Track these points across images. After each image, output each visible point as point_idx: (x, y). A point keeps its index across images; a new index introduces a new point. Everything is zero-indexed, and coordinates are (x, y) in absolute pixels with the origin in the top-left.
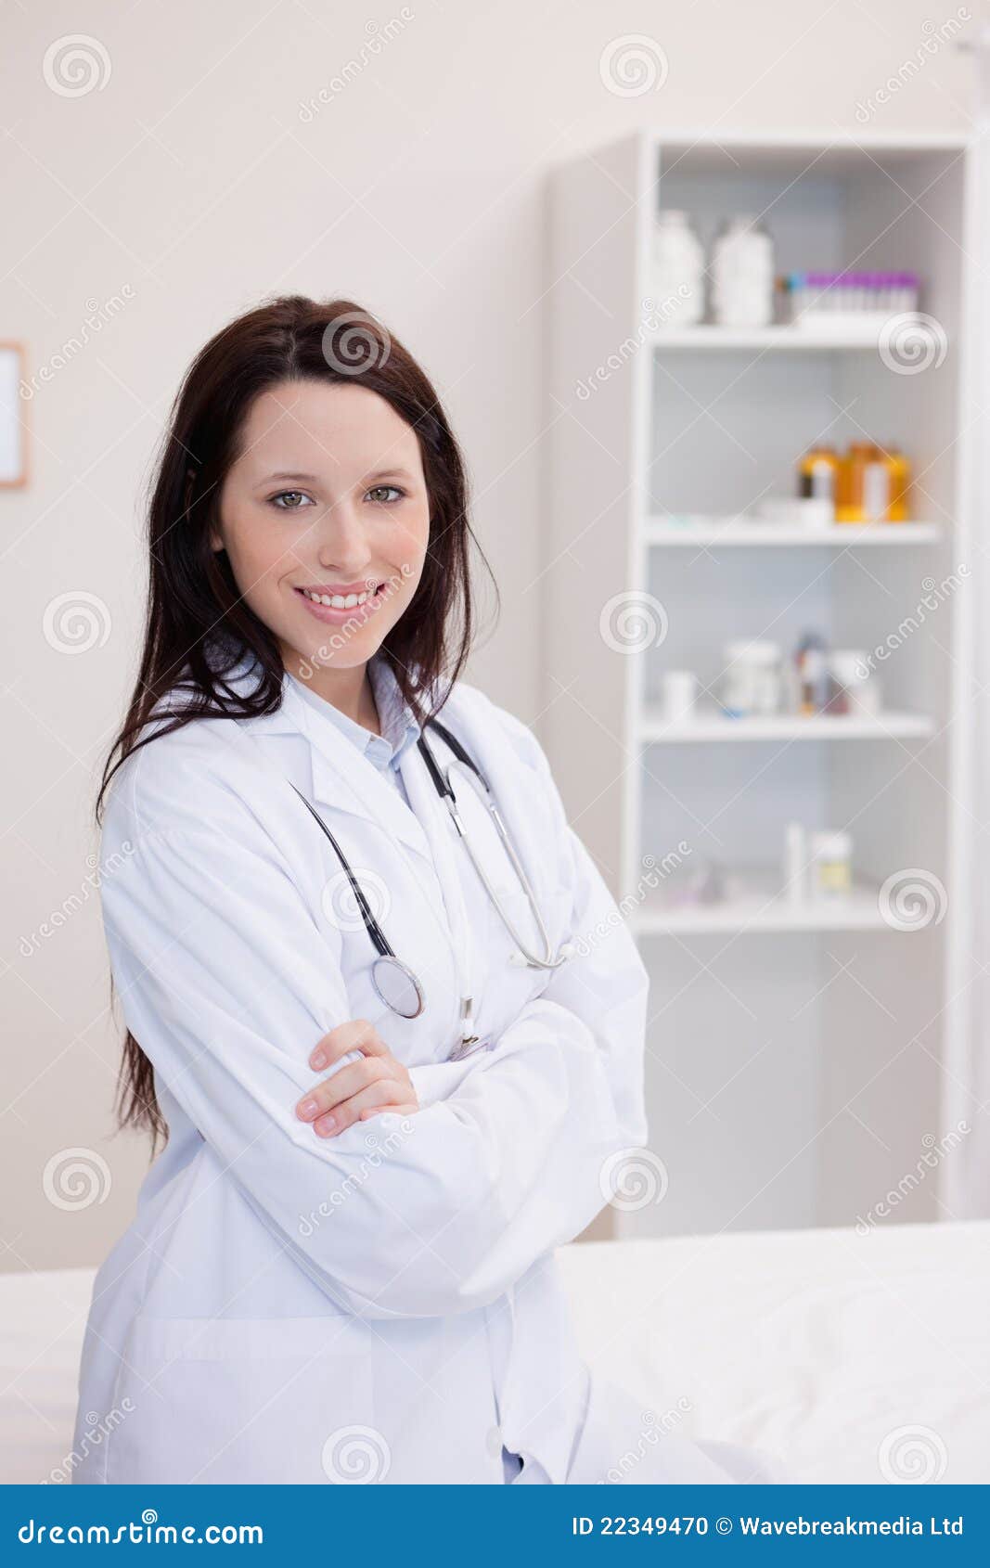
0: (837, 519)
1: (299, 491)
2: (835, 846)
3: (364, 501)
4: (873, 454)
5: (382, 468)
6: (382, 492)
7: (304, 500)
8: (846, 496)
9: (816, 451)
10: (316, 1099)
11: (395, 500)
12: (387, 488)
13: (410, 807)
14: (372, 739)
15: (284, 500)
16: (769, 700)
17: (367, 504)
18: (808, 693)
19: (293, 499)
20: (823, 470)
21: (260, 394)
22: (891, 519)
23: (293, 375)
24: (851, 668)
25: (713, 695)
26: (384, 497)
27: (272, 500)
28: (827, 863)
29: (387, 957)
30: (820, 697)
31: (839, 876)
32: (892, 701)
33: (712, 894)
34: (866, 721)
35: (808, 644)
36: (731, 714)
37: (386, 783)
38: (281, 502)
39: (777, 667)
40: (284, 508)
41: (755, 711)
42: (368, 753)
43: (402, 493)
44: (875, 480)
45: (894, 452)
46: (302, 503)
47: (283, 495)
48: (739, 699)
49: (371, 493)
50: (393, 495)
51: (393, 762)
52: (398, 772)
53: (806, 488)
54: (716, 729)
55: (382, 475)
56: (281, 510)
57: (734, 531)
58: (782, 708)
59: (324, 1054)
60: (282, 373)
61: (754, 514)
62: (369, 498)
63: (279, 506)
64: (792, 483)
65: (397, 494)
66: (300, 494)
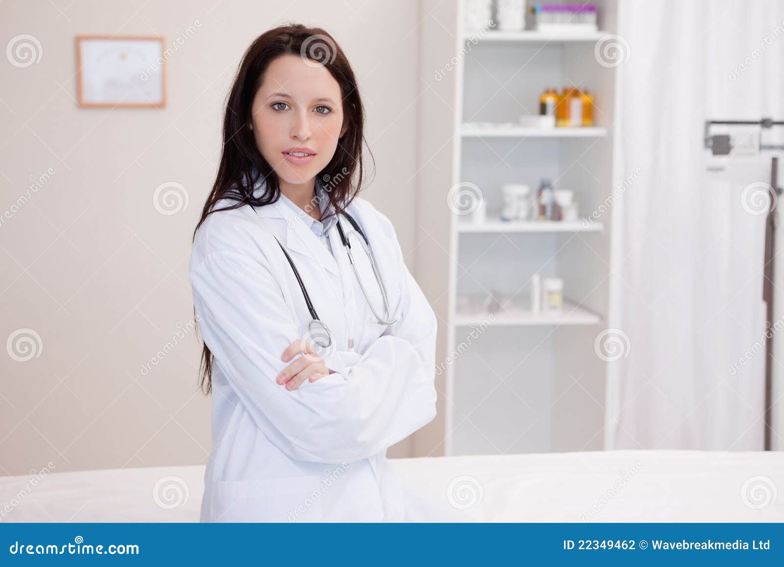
0: (556, 126)
1: (285, 103)
2: (555, 285)
3: (313, 111)
4: (576, 93)
5: (321, 97)
6: (321, 109)
7: (287, 108)
8: (562, 114)
9: (547, 92)
10: (284, 374)
11: (327, 114)
12: (324, 107)
13: (333, 255)
14: (315, 222)
15: (279, 106)
16: (523, 214)
17: (313, 113)
18: (543, 210)
19: (282, 107)
20: (550, 101)
21: (274, 59)
22: (583, 126)
23: (288, 53)
24: (564, 198)
25: (496, 211)
26: (322, 111)
27: (272, 105)
28: (551, 293)
29: (317, 320)
30: (549, 213)
31: (557, 300)
32: (583, 214)
33: (494, 308)
34: (571, 223)
35: (544, 186)
36: (505, 220)
37: (321, 243)
38: (276, 107)
39: (527, 197)
40: (277, 110)
41: (517, 219)
42: (312, 228)
43: (330, 110)
44: (576, 106)
45: (586, 92)
46: (286, 108)
47: (279, 104)
48: (509, 213)
49: (317, 108)
50: (326, 111)
51: (325, 233)
52: (328, 237)
53: (543, 110)
54: (497, 226)
55: (321, 100)
56: (276, 111)
57: (507, 130)
58: (529, 218)
59: (288, 355)
60: (284, 52)
61: (516, 122)
62: (315, 110)
63: (275, 109)
64: (536, 108)
65: (328, 111)
66: (285, 104)
